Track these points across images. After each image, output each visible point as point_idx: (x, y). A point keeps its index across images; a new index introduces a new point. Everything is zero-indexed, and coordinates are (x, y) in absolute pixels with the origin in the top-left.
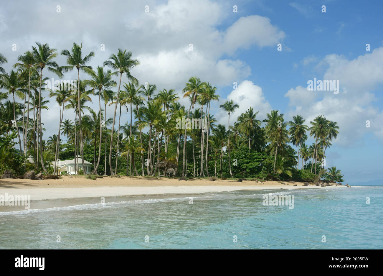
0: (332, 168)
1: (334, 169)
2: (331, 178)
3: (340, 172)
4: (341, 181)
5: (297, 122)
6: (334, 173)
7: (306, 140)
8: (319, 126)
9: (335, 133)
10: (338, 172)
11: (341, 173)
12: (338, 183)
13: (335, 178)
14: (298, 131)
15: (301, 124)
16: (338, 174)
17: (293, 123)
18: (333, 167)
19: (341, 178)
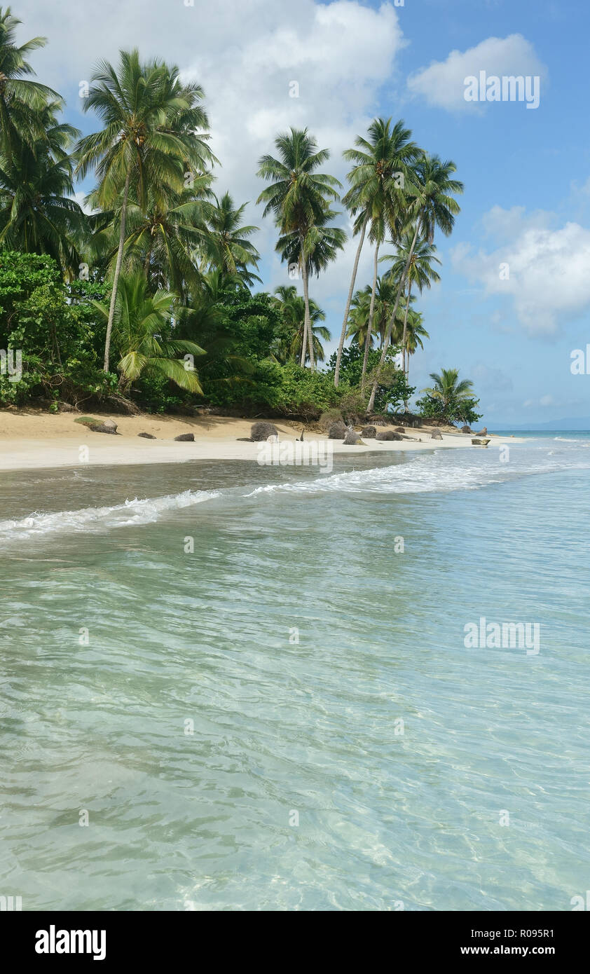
0: (445, 373)
1: (450, 377)
2: (436, 410)
3: (470, 387)
4: (472, 418)
5: (291, 162)
6: (450, 391)
7: (338, 251)
8: (376, 166)
9: (446, 212)
10: (463, 387)
11: (475, 393)
12: (460, 425)
13: (453, 407)
14: (295, 196)
15: (307, 168)
16: (463, 393)
17: (278, 164)
18: (447, 370)
19: (472, 410)
